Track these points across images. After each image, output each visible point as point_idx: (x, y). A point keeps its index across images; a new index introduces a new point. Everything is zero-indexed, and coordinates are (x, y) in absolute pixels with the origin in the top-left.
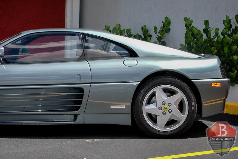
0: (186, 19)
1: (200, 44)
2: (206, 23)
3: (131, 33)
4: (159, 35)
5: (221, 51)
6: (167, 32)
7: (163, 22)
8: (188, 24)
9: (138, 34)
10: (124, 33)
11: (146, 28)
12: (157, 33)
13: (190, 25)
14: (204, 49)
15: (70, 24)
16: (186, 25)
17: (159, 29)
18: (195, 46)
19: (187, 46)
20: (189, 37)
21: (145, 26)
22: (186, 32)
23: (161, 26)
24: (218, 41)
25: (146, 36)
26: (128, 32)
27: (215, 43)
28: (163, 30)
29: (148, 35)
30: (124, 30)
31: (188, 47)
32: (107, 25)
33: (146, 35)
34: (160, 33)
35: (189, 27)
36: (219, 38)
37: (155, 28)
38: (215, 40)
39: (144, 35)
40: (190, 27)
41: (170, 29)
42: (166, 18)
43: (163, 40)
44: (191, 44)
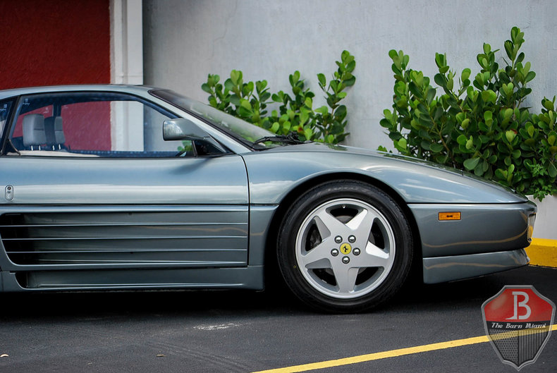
0: (393, 54)
1: (429, 109)
2: (440, 60)
3: (267, 91)
4: (332, 92)
5: (478, 121)
6: (347, 86)
7: (337, 62)
8: (399, 65)
9: (281, 92)
10: (252, 90)
11: (299, 76)
12: (327, 87)
13: (404, 67)
14: (439, 119)
15: (122, 75)
16: (394, 67)
17: (329, 78)
18: (417, 112)
19: (397, 113)
20: (402, 93)
21: (297, 73)
22: (396, 82)
23: (333, 72)
24: (468, 100)
25: (301, 96)
26: (259, 88)
27: (462, 104)
28: (339, 82)
29: (304, 93)
30: (251, 83)
31: (400, 117)
32: (213, 73)
33: (301, 94)
34: (332, 88)
35: (401, 72)
36: (472, 93)
37: (321, 78)
38: (463, 97)
39: (296, 92)
40: (403, 72)
41: (354, 78)
42: (344, 52)
43: (340, 103)
44: (407, 110)
